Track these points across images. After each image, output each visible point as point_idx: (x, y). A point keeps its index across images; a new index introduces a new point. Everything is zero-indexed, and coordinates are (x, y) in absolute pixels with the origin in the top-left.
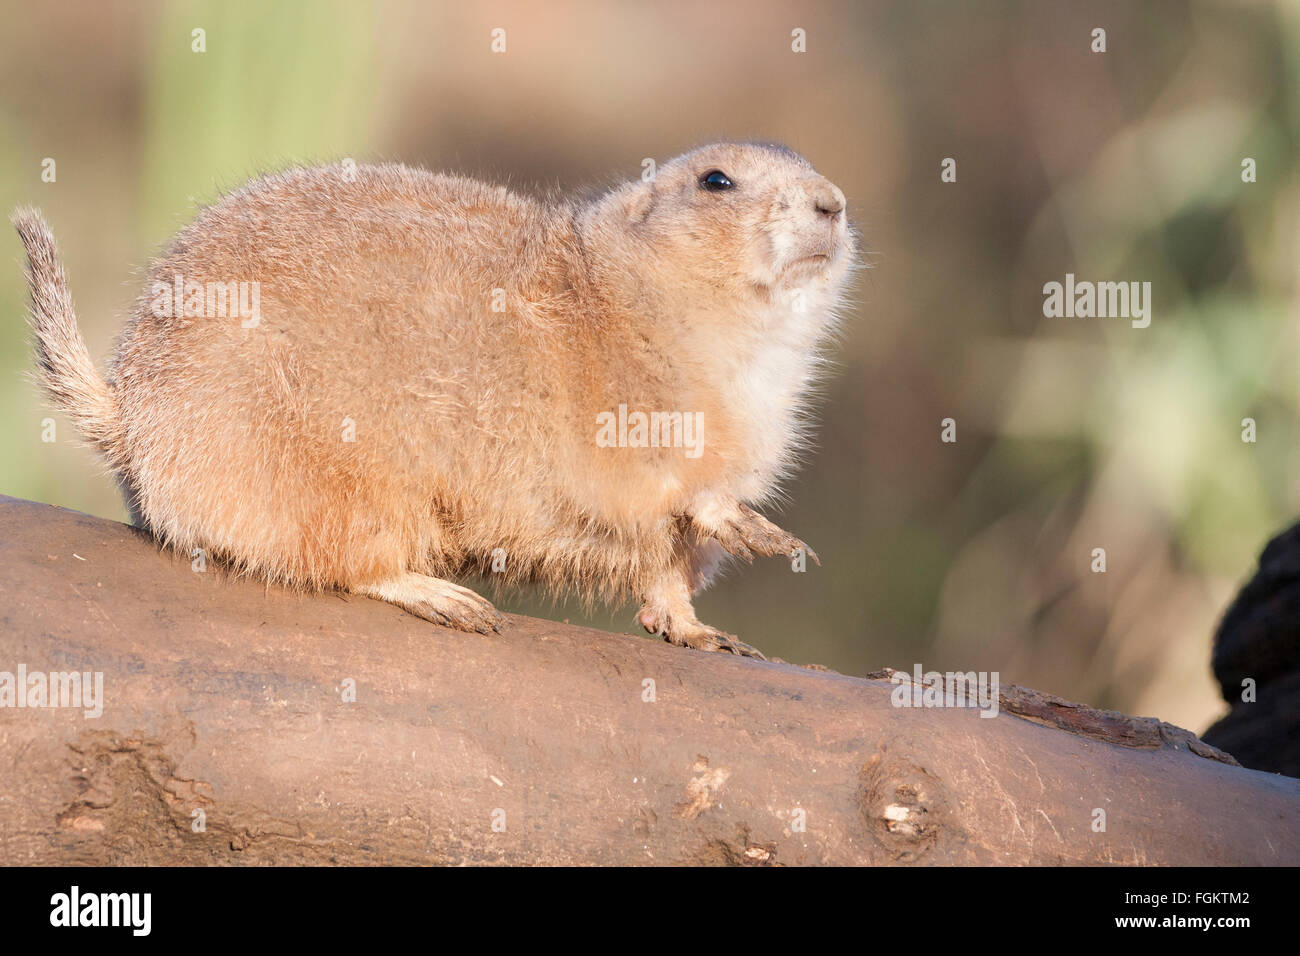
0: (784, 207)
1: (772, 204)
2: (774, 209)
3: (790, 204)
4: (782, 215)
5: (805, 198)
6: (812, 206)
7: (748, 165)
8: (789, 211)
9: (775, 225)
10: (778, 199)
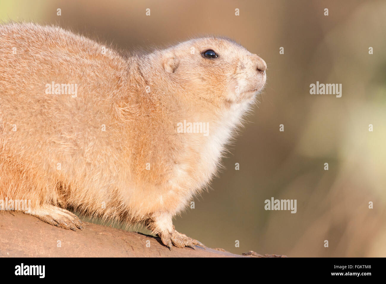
0: (242, 68)
1: (237, 66)
2: (238, 69)
3: (245, 66)
4: (242, 71)
5: (253, 64)
6: (255, 68)
7: (225, 48)
8: (245, 70)
9: (239, 75)
10: (239, 64)
